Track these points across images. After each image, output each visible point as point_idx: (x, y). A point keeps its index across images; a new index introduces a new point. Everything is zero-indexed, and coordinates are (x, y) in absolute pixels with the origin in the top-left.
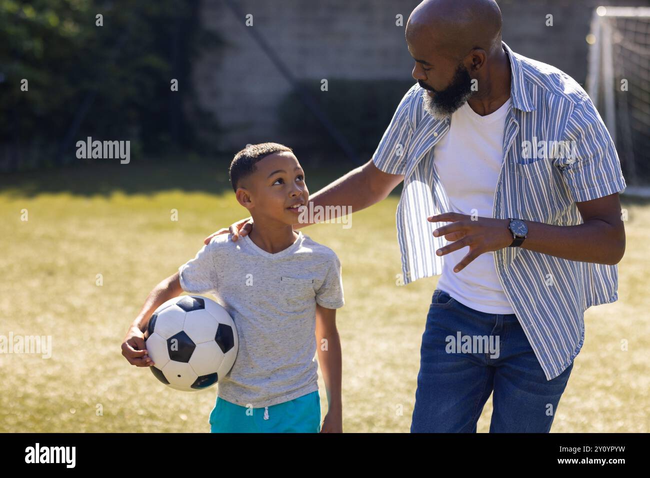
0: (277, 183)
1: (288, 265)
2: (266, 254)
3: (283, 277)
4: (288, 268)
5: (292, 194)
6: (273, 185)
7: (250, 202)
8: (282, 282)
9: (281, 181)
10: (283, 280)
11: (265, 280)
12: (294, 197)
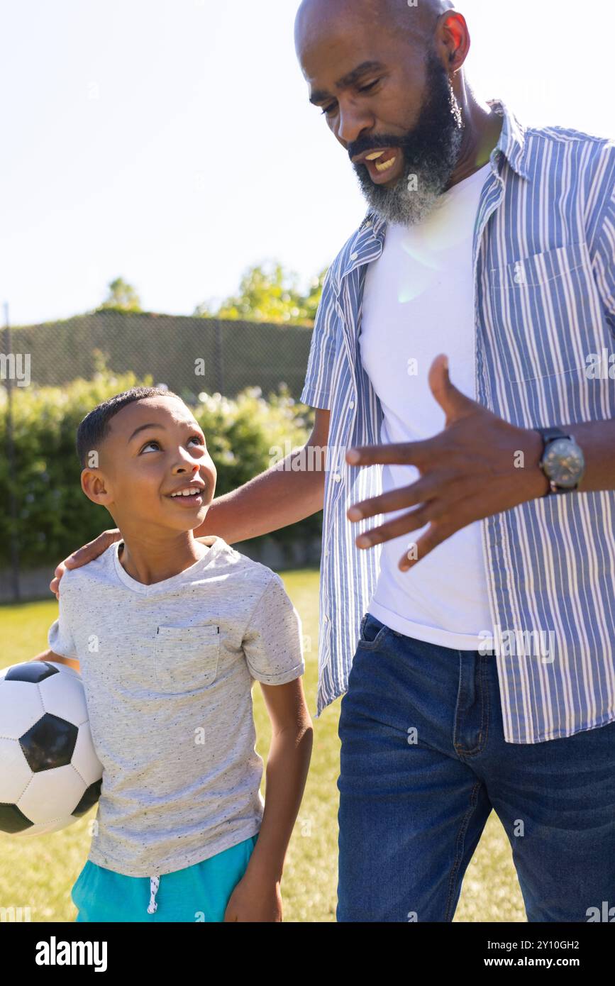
0: (149, 449)
1: (174, 604)
2: (136, 586)
3: (160, 628)
4: (174, 610)
5: (176, 469)
6: (141, 453)
7: (105, 492)
8: (158, 637)
9: (155, 444)
10: (161, 632)
11: (130, 633)
12: (180, 475)
